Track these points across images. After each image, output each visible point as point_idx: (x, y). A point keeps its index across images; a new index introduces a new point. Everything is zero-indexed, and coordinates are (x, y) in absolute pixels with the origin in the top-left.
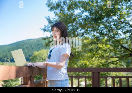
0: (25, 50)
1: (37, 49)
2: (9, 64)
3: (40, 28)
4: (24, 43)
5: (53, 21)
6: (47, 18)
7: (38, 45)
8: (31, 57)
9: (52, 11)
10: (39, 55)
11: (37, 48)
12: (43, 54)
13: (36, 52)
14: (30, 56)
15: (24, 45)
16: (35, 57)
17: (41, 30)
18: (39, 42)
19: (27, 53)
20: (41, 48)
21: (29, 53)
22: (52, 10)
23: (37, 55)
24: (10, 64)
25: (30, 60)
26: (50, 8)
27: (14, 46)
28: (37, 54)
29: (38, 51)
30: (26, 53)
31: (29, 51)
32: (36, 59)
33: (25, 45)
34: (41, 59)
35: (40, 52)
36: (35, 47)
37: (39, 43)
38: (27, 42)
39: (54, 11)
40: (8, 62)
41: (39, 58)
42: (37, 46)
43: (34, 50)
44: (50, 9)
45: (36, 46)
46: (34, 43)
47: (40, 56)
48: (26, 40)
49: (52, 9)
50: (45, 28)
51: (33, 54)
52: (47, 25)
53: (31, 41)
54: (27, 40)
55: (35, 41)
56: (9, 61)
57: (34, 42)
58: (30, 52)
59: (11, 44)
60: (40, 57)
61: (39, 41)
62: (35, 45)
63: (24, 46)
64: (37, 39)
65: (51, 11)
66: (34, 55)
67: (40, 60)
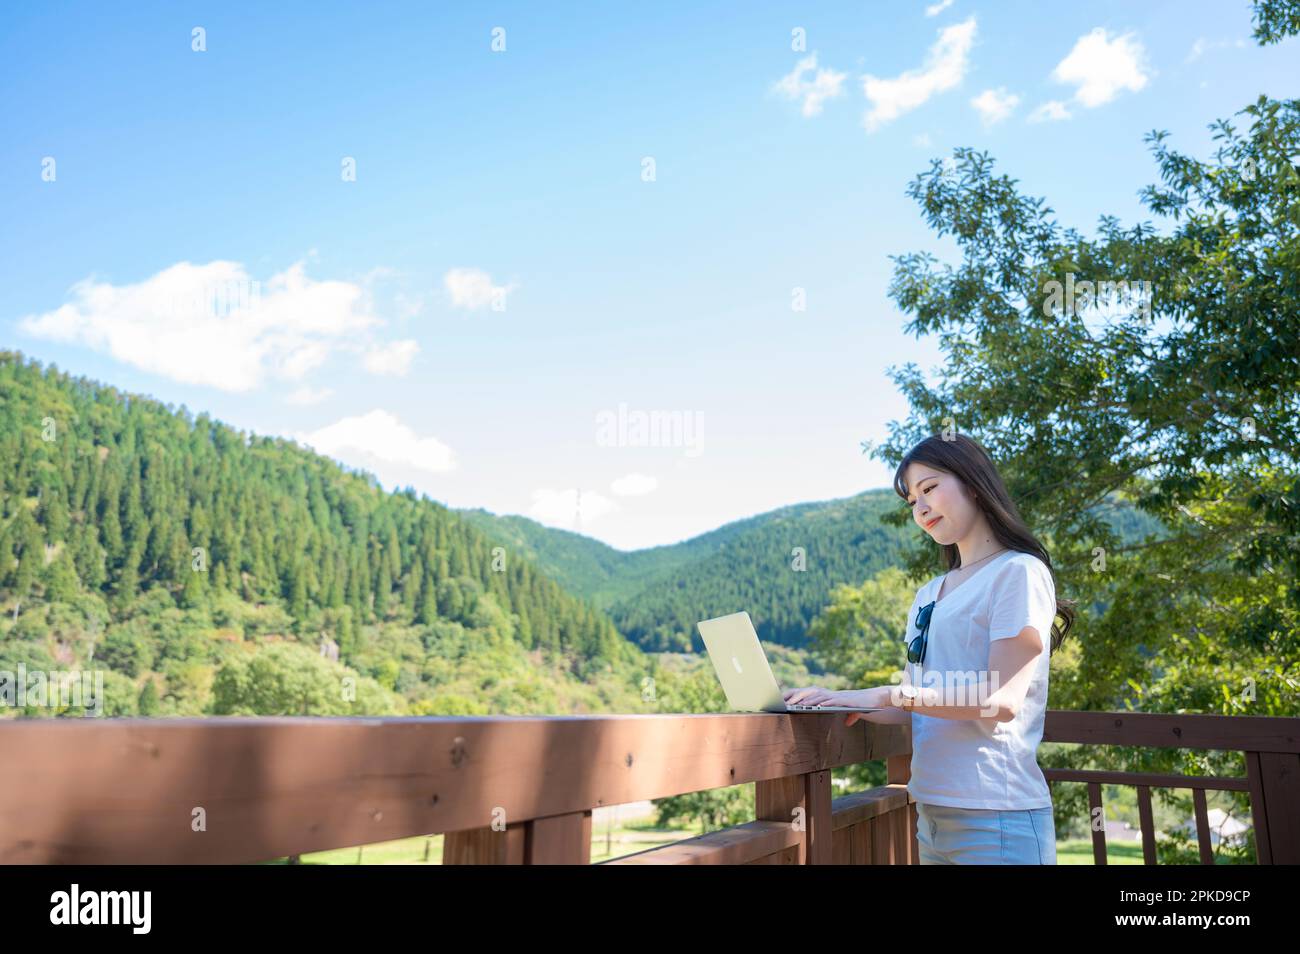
0: (777, 575)
1: (849, 567)
2: (684, 665)
3: (866, 446)
4: (765, 530)
5: (939, 395)
6: (900, 378)
7: (856, 542)
8: (816, 624)
9: (932, 333)
10: (864, 606)
11: (851, 561)
12: (894, 602)
13: (845, 587)
14: (808, 614)
15: (773, 544)
16: (843, 623)
17: (872, 457)
18: (861, 519)
19: (791, 593)
20: (876, 561)
21: (800, 593)
22: (929, 327)
23: (856, 607)
24: (692, 666)
25: (810, 639)
26: (914, 314)
27: (708, 551)
28: (857, 601)
29: (860, 580)
30: (784, 593)
31: (802, 584)
32: (850, 632)
33: (778, 542)
34: (885, 635)
35: (870, 585)
36: (837, 556)
37: (860, 527)
38: (787, 524)
39: (946, 326)
40: (683, 651)
41: (867, 626)
42: (850, 549)
43: (832, 574)
44: (917, 322)
45: (842, 548)
46: (831, 530)
47: (877, 615)
48: (776, 514)
49: (928, 316)
50: (894, 444)
51: (828, 604)
52: (906, 424)
53: (809, 514)
54: (786, 509)
55: (837, 515)
56: (689, 647)
57: (834, 522)
58: (806, 590)
59: (691, 543)
60: (875, 622)
61: (864, 512)
62: (836, 540)
63: (770, 552)
64: (849, 500)
65: (922, 330)
66: (833, 609)
67: (875, 641)
